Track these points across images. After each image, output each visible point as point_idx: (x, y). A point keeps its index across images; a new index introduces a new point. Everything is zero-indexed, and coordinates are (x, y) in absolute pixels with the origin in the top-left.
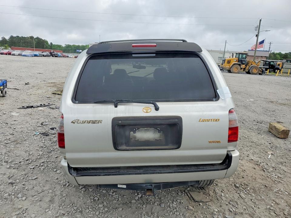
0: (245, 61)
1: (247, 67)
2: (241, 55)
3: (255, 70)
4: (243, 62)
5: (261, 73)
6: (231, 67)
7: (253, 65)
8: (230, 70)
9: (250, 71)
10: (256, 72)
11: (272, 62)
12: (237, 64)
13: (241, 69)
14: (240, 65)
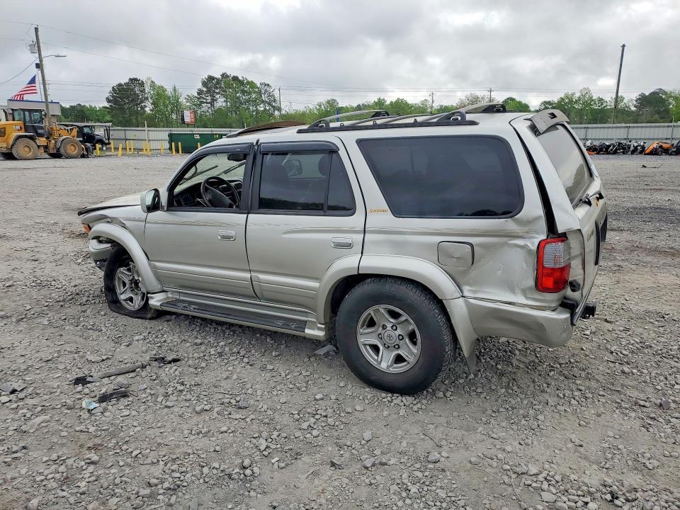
0: (42, 128)
1: (50, 141)
2: (27, 113)
3: (73, 148)
4: (40, 131)
5: (85, 153)
6: (12, 145)
7: (64, 137)
8: (12, 153)
9: (62, 151)
10: (76, 152)
11: (86, 126)
12: (26, 136)
13: (39, 146)
14: (31, 138)
